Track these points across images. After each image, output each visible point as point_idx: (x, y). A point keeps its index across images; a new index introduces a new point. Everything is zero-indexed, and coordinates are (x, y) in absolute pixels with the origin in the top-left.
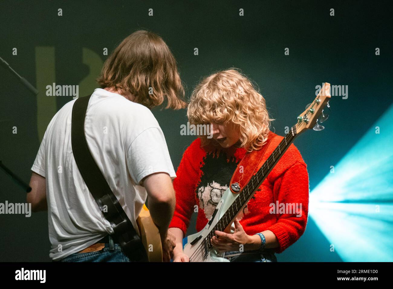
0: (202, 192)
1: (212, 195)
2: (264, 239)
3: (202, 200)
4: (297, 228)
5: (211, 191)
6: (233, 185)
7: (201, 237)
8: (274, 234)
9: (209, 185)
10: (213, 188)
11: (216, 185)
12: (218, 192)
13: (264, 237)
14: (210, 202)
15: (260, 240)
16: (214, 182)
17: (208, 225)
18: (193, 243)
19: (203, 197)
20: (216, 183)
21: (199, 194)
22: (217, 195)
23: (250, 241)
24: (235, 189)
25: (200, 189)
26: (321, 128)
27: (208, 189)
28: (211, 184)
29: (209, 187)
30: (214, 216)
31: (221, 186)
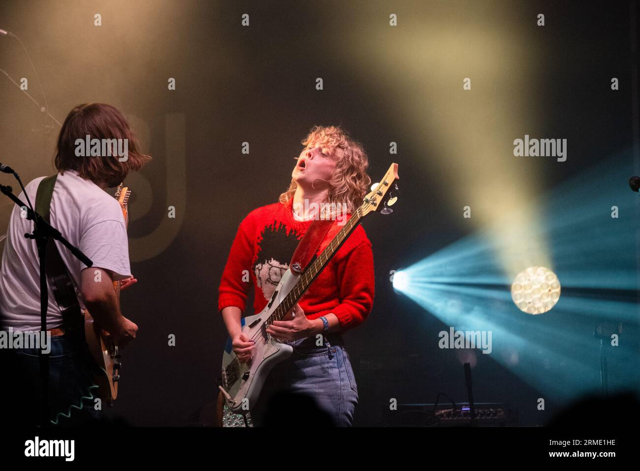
0: (259, 270)
1: (270, 274)
2: (326, 321)
3: (260, 278)
4: (360, 310)
5: (270, 269)
6: (294, 266)
7: (260, 320)
8: (336, 316)
9: (268, 262)
10: (272, 266)
11: (274, 262)
12: (278, 270)
13: (326, 319)
14: (269, 280)
15: (323, 324)
16: (272, 259)
17: (267, 308)
18: (252, 326)
19: (261, 276)
20: (275, 261)
21: (257, 272)
22: (276, 274)
23: (311, 325)
24: (296, 270)
25: (257, 266)
26: (388, 211)
27: (266, 266)
28: (269, 261)
29: (267, 264)
30: (274, 298)
31: (281, 264)
